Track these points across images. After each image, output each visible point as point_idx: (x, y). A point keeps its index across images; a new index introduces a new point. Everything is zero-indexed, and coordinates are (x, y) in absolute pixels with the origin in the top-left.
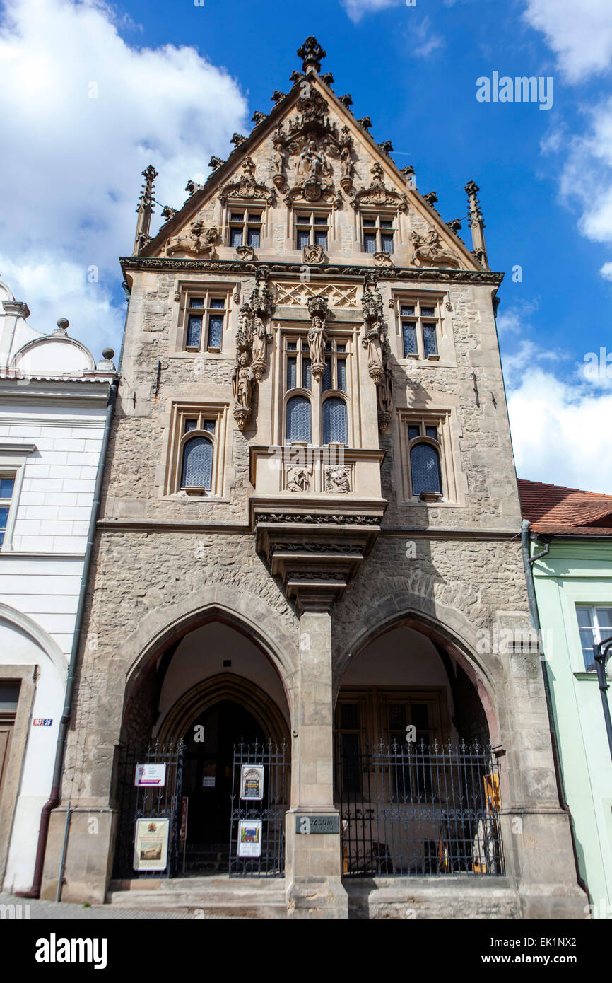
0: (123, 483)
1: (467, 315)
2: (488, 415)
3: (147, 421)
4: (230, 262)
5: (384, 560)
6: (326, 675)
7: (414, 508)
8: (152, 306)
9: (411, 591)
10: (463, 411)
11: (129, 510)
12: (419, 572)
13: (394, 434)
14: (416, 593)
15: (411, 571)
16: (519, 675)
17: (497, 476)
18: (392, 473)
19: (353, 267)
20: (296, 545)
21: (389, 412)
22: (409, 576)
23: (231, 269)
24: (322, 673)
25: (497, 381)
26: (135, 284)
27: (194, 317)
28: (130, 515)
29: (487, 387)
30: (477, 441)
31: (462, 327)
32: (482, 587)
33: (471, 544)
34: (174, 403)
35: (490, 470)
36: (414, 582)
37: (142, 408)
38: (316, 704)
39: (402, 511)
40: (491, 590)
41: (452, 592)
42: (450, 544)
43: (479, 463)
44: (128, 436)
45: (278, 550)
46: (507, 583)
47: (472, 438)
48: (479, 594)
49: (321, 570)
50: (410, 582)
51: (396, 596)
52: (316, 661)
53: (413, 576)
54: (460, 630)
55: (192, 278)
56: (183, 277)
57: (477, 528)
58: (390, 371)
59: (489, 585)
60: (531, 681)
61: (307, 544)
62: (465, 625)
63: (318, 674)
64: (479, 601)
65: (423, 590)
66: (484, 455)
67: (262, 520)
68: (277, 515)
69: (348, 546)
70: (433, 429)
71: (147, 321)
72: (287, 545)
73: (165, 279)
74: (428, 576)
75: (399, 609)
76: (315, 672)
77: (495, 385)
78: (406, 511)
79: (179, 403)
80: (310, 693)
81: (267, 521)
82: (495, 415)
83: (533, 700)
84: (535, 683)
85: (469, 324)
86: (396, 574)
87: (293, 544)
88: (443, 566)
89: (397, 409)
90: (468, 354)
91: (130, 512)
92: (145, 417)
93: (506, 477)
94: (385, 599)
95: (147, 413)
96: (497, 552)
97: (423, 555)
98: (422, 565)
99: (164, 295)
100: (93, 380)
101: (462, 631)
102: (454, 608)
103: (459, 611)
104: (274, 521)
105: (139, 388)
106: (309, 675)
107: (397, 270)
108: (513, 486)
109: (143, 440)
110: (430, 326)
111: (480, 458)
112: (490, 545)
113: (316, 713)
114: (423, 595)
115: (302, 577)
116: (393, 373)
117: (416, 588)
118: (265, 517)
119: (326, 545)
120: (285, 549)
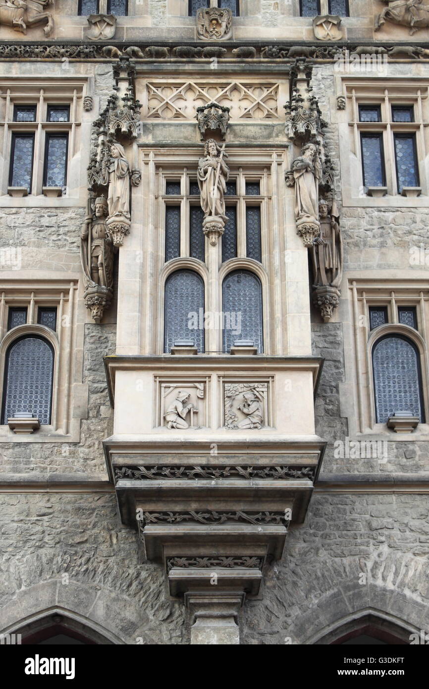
4: (77, 43)
5: (327, 531)
9: (370, 581)
12: (384, 548)
14: (379, 583)
15: (372, 548)
20: (180, 513)
21: (336, 288)
22: (367, 556)
23: (77, 54)
36: (376, 565)
45: (152, 522)
49: (222, 552)
50: (370, 565)
51: (347, 588)
53: (374, 556)
61: (197, 512)
65: (390, 577)
67: (125, 476)
68: (148, 468)
69: (264, 513)
70: (409, 310)
72: (165, 513)
74: (399, 554)
75: (351, 610)
81: (132, 477)
86: (346, 552)
87: (174, 513)
94: (329, 593)
97: (390, 520)
98: (388, 537)
104: (144, 477)
114: (390, 586)
115: (190, 565)
117: (380, 575)
118: (129, 472)
119: (227, 513)
120: (162, 519)
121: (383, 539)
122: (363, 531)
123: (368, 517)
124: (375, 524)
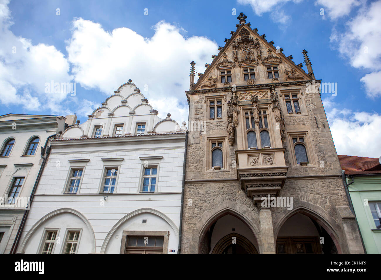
0: (192, 167)
1: (309, 96)
2: (322, 131)
3: (199, 145)
4: (222, 88)
5: (289, 189)
6: (271, 233)
7: (298, 169)
8: (197, 106)
9: (300, 200)
10: (313, 131)
11: (195, 176)
12: (303, 192)
13: (288, 142)
14: (303, 200)
15: (300, 192)
16: (348, 231)
17: (329, 154)
18: (288, 156)
19: (265, 84)
20: (255, 185)
21: (285, 134)
22: (299, 194)
23: (223, 90)
24: (269, 232)
25: (324, 119)
26: (191, 99)
27: (212, 108)
28: (196, 178)
29: (321, 121)
30: (319, 141)
31: (308, 101)
32: (329, 197)
33: (322, 180)
34: (207, 138)
35: (326, 152)
36: (301, 196)
37: (197, 141)
38: (268, 244)
39: (294, 170)
40: (332, 198)
41: (317, 199)
42: (314, 181)
43: (321, 149)
44: (193, 151)
45: (249, 187)
46: (338, 195)
47: (317, 141)
48: (328, 200)
50: (300, 196)
51: (295, 202)
52: (267, 228)
53: (301, 194)
54: (321, 214)
55: (210, 95)
56: (207, 95)
57: (324, 174)
58: (283, 119)
59: (331, 196)
60: (354, 233)
61: (259, 184)
62: (323, 212)
63: (268, 233)
64: (328, 202)
65: (305, 199)
66: (323, 146)
67: (242, 177)
68: (248, 175)
69: (275, 184)
70: (302, 138)
71: (196, 111)
72: (252, 185)
73: (201, 97)
74: (307, 194)
75: (297, 207)
76: (267, 232)
77: (324, 120)
78: (295, 170)
79: (209, 138)
80: (266, 240)
81: (244, 177)
82: (325, 131)
83: (355, 241)
84: (355, 234)
85: (310, 99)
86: (294, 194)
87: (254, 185)
88: (312, 190)
89: (288, 133)
90: (312, 110)
91: (196, 177)
92: (198, 144)
93: (333, 154)
95: (198, 142)
96: (333, 183)
97: (304, 186)
98: (304, 190)
99: (201, 102)
100: (180, 133)
101: (322, 214)
102: (318, 205)
103: (320, 207)
104: (247, 177)
105: (195, 134)
106: (265, 233)
107: (281, 84)
108: (336, 157)
109: (198, 152)
110: (296, 101)
111: (322, 148)
112: (329, 181)
113: (269, 247)
114: (305, 201)
115: (259, 197)
116: (284, 120)
117: (302, 198)
118: (243, 176)
119: (266, 184)
120: (251, 186)
121: (302, 190)
122: (297, 189)
123: (298, 185)
124: (300, 187)
